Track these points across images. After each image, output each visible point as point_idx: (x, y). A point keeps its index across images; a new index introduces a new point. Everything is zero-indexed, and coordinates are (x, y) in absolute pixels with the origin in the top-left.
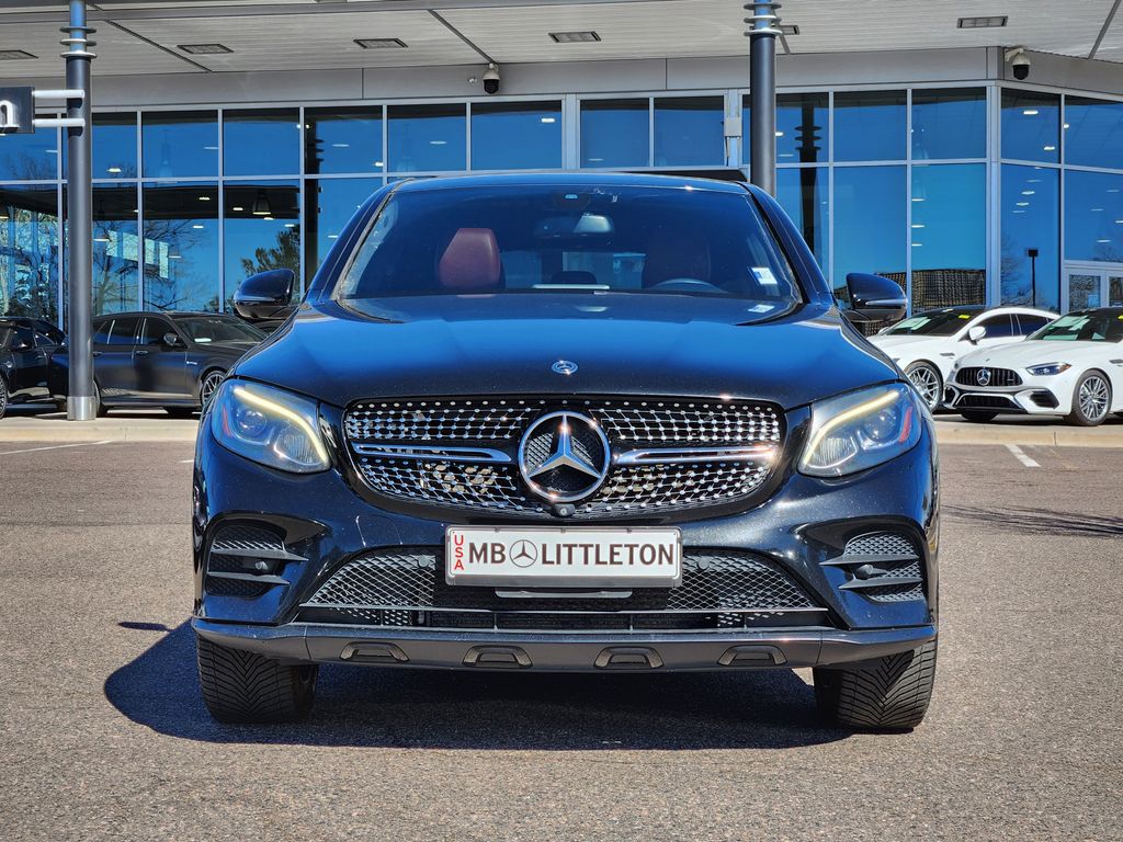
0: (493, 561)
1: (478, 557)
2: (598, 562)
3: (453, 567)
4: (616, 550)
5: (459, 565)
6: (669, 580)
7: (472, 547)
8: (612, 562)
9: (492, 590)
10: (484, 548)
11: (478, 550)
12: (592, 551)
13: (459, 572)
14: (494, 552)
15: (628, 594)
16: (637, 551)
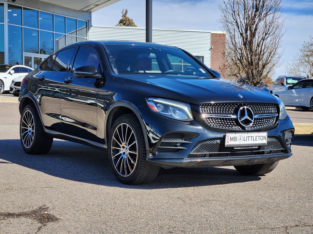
0: (235, 141)
1: (232, 140)
2: (253, 140)
3: (227, 142)
4: (257, 137)
5: (228, 142)
6: (265, 144)
7: (231, 138)
8: (256, 140)
9: (234, 147)
10: (233, 138)
11: (232, 138)
12: (252, 137)
13: (228, 144)
14: (235, 139)
15: (257, 147)
16: (260, 137)
